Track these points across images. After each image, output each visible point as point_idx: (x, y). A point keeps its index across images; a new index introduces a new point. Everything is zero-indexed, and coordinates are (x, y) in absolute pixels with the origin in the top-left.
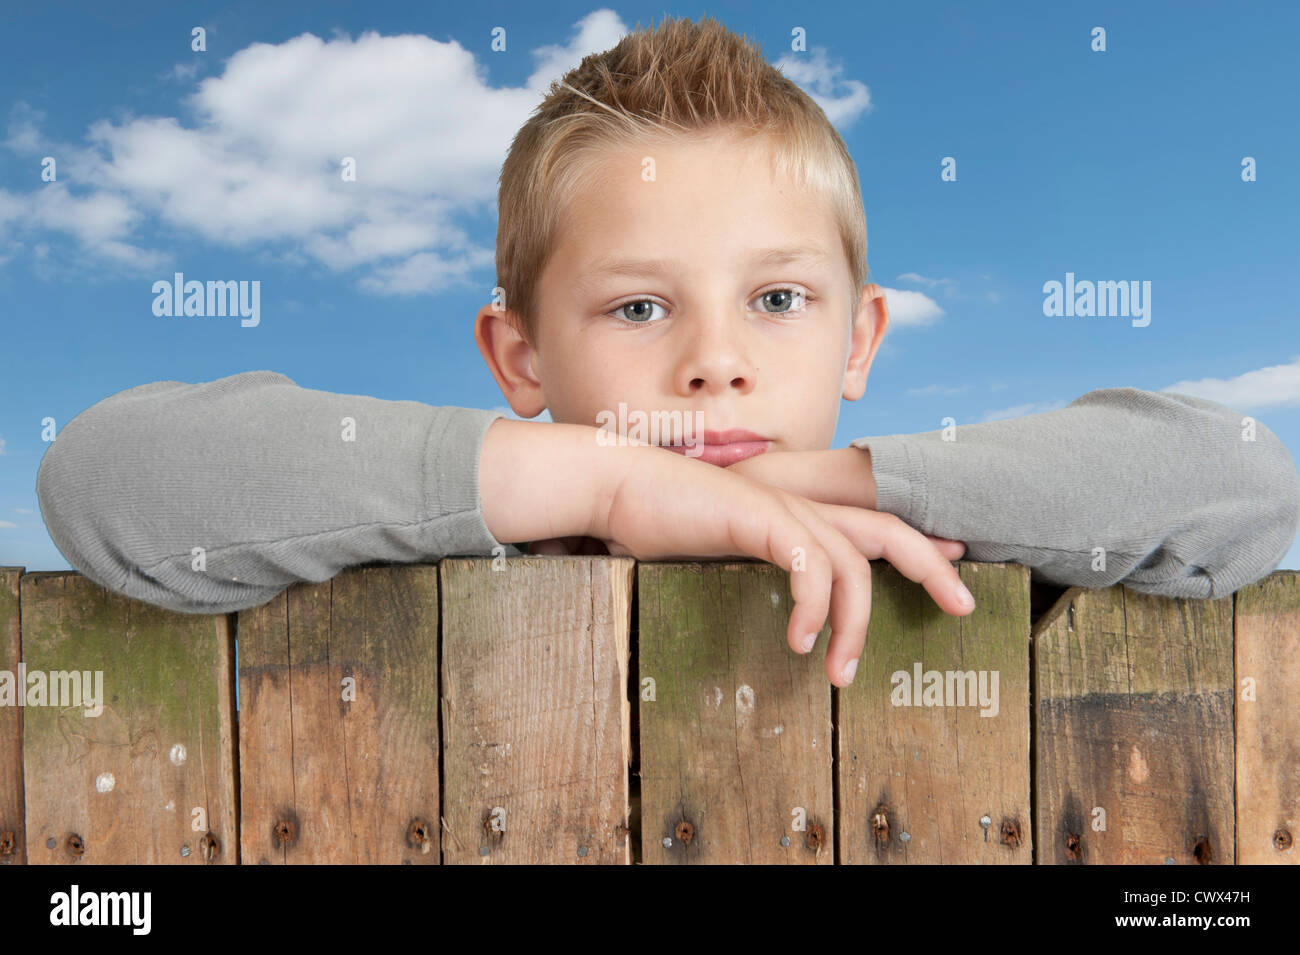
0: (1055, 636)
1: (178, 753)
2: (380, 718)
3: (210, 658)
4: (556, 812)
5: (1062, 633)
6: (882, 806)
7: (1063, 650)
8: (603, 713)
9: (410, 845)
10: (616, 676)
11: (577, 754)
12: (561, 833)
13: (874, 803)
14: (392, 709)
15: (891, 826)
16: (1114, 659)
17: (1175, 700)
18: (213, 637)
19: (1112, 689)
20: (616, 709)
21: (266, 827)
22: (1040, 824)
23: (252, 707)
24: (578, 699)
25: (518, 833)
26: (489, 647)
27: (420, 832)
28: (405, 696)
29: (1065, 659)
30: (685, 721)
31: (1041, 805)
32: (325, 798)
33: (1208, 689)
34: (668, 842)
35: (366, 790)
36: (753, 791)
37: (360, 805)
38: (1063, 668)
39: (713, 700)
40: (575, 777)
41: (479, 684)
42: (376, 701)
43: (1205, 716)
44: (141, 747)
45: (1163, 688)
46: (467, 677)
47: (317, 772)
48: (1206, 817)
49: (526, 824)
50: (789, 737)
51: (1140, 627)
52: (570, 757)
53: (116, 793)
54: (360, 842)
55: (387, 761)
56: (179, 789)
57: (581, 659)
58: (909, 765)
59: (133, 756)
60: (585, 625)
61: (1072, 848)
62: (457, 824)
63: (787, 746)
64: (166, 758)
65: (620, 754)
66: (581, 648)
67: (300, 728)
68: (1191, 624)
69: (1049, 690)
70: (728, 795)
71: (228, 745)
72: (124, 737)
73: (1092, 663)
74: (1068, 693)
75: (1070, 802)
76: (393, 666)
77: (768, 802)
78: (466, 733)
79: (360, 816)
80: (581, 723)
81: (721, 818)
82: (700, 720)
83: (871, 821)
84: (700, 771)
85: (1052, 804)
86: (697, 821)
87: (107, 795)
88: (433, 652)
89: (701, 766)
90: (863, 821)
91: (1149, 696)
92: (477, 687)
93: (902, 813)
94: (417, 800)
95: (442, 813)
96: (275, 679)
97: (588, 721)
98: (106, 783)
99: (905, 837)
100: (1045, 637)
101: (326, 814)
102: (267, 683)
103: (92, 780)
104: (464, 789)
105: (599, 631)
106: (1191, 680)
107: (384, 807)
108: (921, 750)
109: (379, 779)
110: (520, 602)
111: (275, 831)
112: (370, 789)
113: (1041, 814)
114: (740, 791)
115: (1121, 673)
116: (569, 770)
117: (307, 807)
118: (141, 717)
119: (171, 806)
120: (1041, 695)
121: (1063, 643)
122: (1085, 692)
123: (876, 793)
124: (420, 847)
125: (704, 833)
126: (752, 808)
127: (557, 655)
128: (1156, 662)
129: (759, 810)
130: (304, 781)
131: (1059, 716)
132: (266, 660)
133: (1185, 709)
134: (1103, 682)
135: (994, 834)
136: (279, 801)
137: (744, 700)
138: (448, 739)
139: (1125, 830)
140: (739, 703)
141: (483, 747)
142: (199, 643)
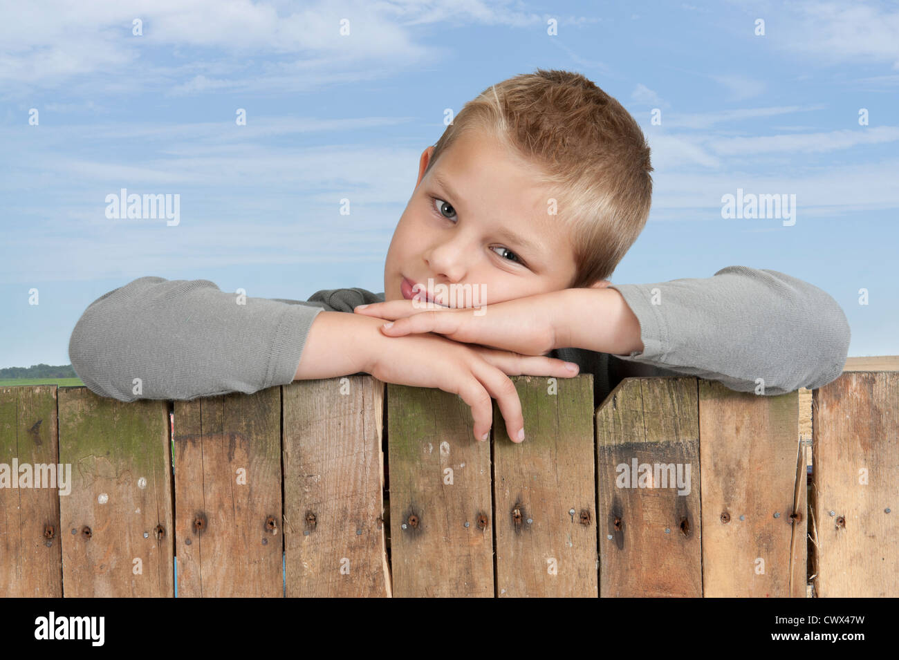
0: (606, 413)
1: (142, 482)
2: (250, 462)
3: (159, 431)
4: (344, 511)
5: (610, 411)
6: (518, 505)
7: (611, 420)
8: (370, 458)
9: (266, 531)
10: (376, 438)
11: (356, 481)
12: (347, 523)
13: (513, 503)
14: (257, 457)
15: (523, 516)
16: (637, 424)
17: (669, 445)
18: (160, 420)
19: (636, 440)
20: (376, 455)
21: (189, 522)
22: (600, 512)
23: (182, 457)
24: (356, 450)
25: (324, 522)
26: (308, 424)
27: (272, 524)
28: (263, 451)
29: (612, 425)
30: (413, 461)
31: (600, 503)
32: (221, 506)
33: (686, 439)
34: (405, 526)
35: (243, 501)
36: (449, 499)
37: (239, 509)
38: (611, 429)
39: (428, 450)
40: (355, 492)
41: (303, 443)
42: (248, 453)
43: (685, 454)
44: (122, 479)
45: (663, 439)
46: (296, 440)
47: (217, 492)
48: (686, 506)
49: (329, 518)
50: (468, 468)
51: (650, 407)
52: (352, 482)
53: (109, 504)
54: (240, 529)
55: (254, 485)
56: (143, 502)
57: (358, 429)
58: (531, 482)
59: (118, 484)
60: (359, 411)
61: (618, 525)
62: (292, 519)
63: (467, 474)
64: (135, 485)
65: (378, 479)
66: (358, 423)
67: (207, 468)
68: (676, 405)
69: (604, 441)
70: (436, 500)
71: (168, 479)
72: (113, 474)
73: (626, 426)
74: (614, 443)
75: (616, 500)
76: (257, 434)
77: (457, 504)
78: (296, 470)
79: (240, 515)
80: (358, 463)
81: (433, 513)
82: (421, 461)
83: (512, 513)
84: (421, 488)
85: (606, 502)
86: (420, 514)
87: (104, 505)
88: (278, 427)
89: (421, 486)
90: (508, 513)
91: (656, 444)
92: (302, 445)
93: (528, 508)
94: (270, 506)
95: (283, 512)
96: (194, 442)
97: (361, 462)
98: (103, 499)
99: (530, 521)
100: (601, 413)
101: (221, 514)
102: (189, 444)
103: (96, 498)
104: (296, 500)
105: (367, 414)
106: (677, 435)
107: (253, 510)
108: (538, 475)
109: (250, 495)
110: (325, 399)
111: (194, 523)
112: (245, 501)
113: (601, 507)
114: (443, 498)
115: (641, 432)
116: (351, 488)
117: (211, 511)
118: (122, 463)
119: (138, 511)
120: (600, 444)
121: (611, 416)
122: (623, 442)
123: (515, 498)
124: (272, 531)
125: (424, 521)
126: (449, 507)
127: (345, 427)
128: (659, 425)
129: (453, 508)
130: (209, 496)
131: (610, 455)
132: (189, 432)
133: (674, 450)
134: (632, 436)
135: (577, 518)
136: (196, 508)
137: (444, 449)
138: (287, 473)
139: (644, 514)
140: (442, 451)
141: (306, 477)
142: (153, 423)
